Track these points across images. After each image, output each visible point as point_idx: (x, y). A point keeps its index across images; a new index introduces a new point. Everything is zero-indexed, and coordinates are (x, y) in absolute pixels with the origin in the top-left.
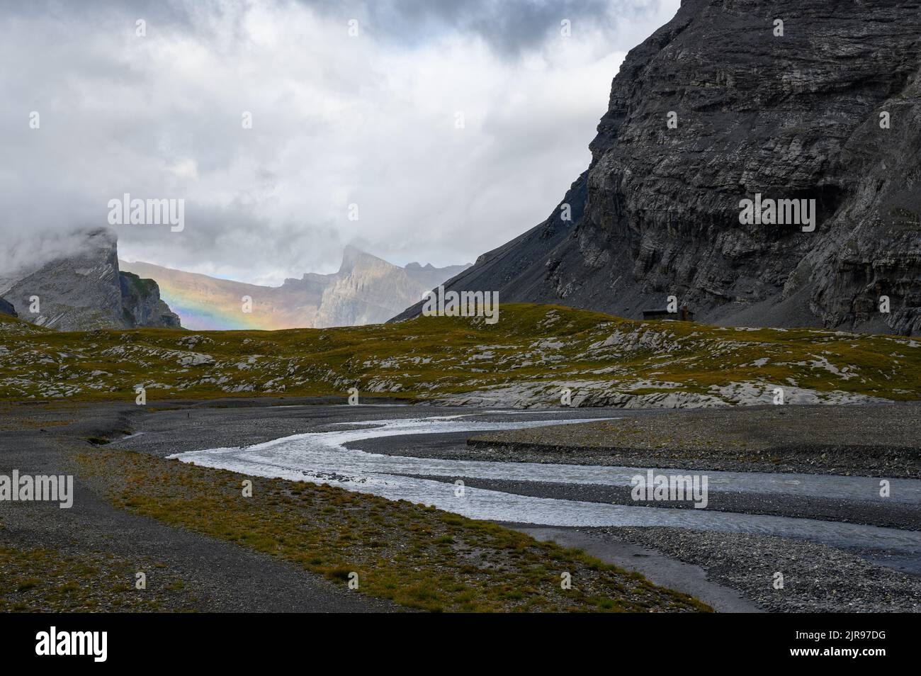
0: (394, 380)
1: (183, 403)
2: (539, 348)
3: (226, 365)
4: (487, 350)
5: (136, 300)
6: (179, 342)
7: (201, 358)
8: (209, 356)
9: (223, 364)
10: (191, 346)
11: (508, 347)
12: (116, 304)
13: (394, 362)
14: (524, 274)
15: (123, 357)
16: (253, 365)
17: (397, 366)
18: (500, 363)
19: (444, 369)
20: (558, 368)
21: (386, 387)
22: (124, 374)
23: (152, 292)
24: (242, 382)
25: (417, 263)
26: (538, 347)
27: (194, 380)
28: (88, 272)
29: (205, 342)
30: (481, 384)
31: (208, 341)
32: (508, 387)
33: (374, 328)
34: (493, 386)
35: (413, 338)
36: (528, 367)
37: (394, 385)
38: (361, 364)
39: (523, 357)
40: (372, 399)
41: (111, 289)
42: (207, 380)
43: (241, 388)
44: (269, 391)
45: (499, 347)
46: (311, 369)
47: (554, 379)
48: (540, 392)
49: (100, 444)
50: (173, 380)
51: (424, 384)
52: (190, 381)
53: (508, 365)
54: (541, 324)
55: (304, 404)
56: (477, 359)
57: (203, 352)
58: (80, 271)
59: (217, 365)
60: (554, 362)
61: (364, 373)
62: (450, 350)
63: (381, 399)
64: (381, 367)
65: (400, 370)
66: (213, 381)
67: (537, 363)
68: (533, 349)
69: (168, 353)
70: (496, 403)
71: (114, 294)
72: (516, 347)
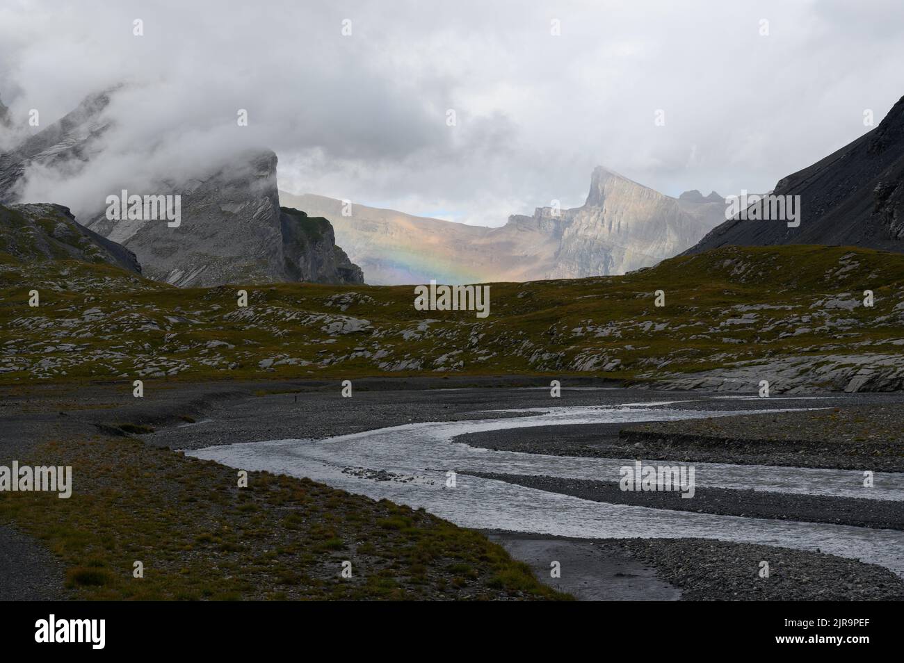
0: (610, 353)
1: (309, 384)
2: (825, 308)
3: (387, 333)
4: (748, 312)
5: (303, 246)
6: (328, 301)
7: (354, 324)
8: (365, 322)
9: (384, 332)
10: (344, 308)
11: (778, 308)
12: (275, 253)
13: (615, 329)
14: (842, 204)
15: (251, 323)
16: (423, 333)
17: (618, 334)
18: (765, 330)
19: (684, 339)
20: (846, 336)
21: (598, 364)
22: (250, 346)
23: (324, 235)
24: (406, 356)
25: (697, 191)
26: (822, 307)
27: (341, 354)
28: (238, 209)
29: (362, 302)
30: (731, 360)
31: (366, 300)
32: (764, 364)
33: (595, 282)
34: (743, 362)
35: (647, 294)
36: (804, 335)
37: (610, 361)
38: (569, 331)
39: (797, 321)
40: (571, 379)
41: (268, 232)
42: (360, 354)
43: (404, 365)
44: (442, 369)
45: (766, 307)
46: (501, 339)
47: (834, 352)
48: (807, 370)
49: (137, 433)
50: (314, 354)
51: (651, 360)
52: (337, 355)
53: (776, 332)
54: (831, 274)
55: (476, 386)
56: (732, 325)
57: (359, 316)
58: (227, 208)
59: (375, 334)
60: (841, 328)
61: (572, 344)
62: (696, 312)
63: (586, 380)
64: (597, 336)
65: (621, 340)
66: (368, 355)
67: (817, 329)
68: (815, 310)
69: (311, 316)
70: (742, 385)
71: (272, 238)
72: (790, 308)
